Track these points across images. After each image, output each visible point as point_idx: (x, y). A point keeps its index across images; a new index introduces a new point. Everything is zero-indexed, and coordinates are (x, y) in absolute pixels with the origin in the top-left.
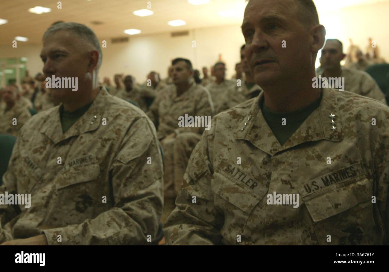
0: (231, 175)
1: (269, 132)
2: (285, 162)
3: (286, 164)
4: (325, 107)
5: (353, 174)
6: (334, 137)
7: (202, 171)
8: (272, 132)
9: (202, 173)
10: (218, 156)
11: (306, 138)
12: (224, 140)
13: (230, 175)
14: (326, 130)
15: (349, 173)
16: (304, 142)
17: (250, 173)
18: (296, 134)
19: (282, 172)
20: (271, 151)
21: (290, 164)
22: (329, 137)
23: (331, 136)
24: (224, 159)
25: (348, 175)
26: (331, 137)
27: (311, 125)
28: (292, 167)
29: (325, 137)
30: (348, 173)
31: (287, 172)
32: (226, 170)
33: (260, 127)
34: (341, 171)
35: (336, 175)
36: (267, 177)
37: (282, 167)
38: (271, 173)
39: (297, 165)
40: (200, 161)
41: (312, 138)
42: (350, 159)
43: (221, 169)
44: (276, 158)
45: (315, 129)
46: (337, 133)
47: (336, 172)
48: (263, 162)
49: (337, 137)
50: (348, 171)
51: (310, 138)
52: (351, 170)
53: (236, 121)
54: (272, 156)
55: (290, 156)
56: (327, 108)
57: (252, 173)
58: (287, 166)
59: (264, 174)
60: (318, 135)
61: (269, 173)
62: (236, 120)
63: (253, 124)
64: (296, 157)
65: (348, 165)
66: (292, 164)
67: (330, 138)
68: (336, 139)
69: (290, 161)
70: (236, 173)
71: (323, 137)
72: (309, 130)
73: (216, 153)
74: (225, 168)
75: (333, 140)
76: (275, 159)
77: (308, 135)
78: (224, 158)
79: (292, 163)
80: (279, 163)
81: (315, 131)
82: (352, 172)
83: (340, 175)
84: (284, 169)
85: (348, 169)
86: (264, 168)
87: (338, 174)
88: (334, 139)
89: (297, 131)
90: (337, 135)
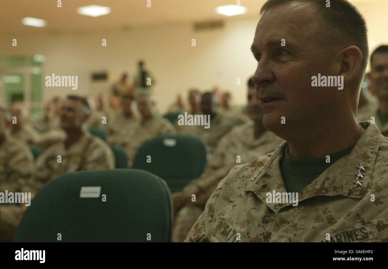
0: (226, 239)
1: (279, 182)
2: (290, 222)
3: (291, 224)
4: (355, 155)
5: (363, 236)
6: (355, 193)
7: (198, 236)
8: (283, 183)
9: (198, 238)
10: (218, 215)
11: (319, 191)
12: (232, 194)
13: (224, 239)
14: (346, 184)
15: (358, 235)
16: (315, 195)
17: (245, 234)
18: (312, 185)
19: (283, 234)
20: (275, 206)
21: (295, 226)
22: (347, 192)
23: (350, 190)
24: (223, 219)
25: (356, 238)
26: (351, 192)
27: (331, 176)
28: (296, 229)
29: (342, 192)
30: (356, 235)
31: (289, 235)
32: (222, 233)
33: (272, 177)
34: (347, 232)
35: (339, 237)
36: (264, 238)
37: (285, 228)
38: (271, 233)
39: (302, 227)
40: (200, 224)
41: (327, 192)
42: (363, 219)
43: (218, 231)
44: (281, 216)
45: (334, 181)
46: (360, 188)
47: (340, 234)
48: (263, 220)
49: (359, 193)
50: (357, 233)
51: (324, 191)
52: (362, 232)
53: (252, 170)
54: (276, 212)
55: (296, 216)
56: (356, 157)
57: (248, 234)
58: (290, 227)
59: (261, 235)
60: (335, 189)
61: (268, 233)
62: (254, 168)
63: (265, 172)
64: (303, 218)
65: (358, 226)
66: (297, 226)
67: (349, 194)
68: (357, 195)
69: (296, 222)
70: (231, 236)
71: (340, 192)
72: (326, 182)
73: (217, 211)
74: (223, 229)
75: (352, 196)
76: (279, 217)
77: (322, 188)
78: (224, 217)
79: (297, 224)
80: (283, 221)
81: (333, 183)
82: (363, 234)
83: (344, 236)
84: (286, 231)
85: (357, 230)
86: (263, 227)
87: (342, 235)
88: (355, 195)
89: (313, 182)
90: (359, 190)
